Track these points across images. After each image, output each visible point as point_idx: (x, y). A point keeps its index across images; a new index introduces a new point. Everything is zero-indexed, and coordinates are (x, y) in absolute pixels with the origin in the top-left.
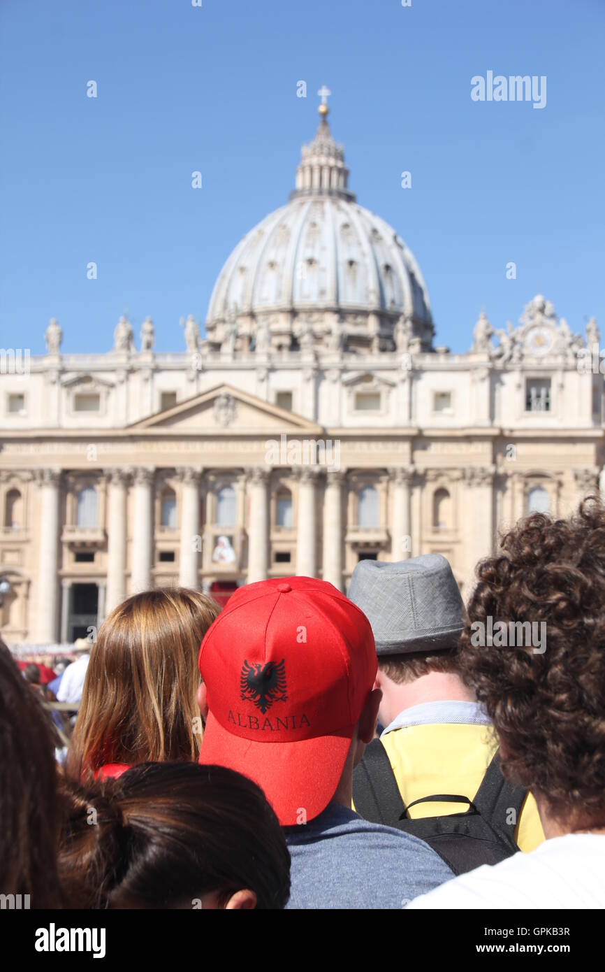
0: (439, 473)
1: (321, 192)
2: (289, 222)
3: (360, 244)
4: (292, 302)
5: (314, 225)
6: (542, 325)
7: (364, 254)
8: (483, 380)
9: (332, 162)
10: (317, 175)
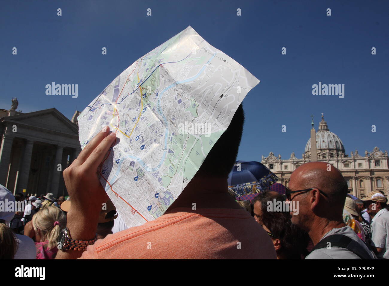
0: (361, 177)
1: (323, 130)
2: (319, 135)
3: (331, 138)
4: (321, 148)
5: (323, 135)
6: (377, 151)
7: (333, 140)
8: (367, 161)
9: (325, 125)
10: (322, 127)
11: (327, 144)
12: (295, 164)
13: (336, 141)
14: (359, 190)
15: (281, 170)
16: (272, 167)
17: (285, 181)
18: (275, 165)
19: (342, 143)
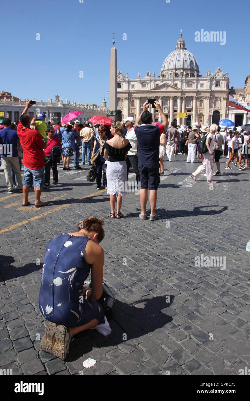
0: (201, 97)
1: (180, 48)
2: (175, 53)
3: (187, 57)
4: (176, 67)
5: (179, 54)
6: (219, 72)
7: (188, 59)
8: (209, 82)
10: (180, 45)
11: (182, 64)
12: (141, 83)
13: (191, 60)
14: (199, 110)
15: (128, 89)
16: (120, 86)
17: (131, 100)
18: (122, 84)
19: (197, 62)
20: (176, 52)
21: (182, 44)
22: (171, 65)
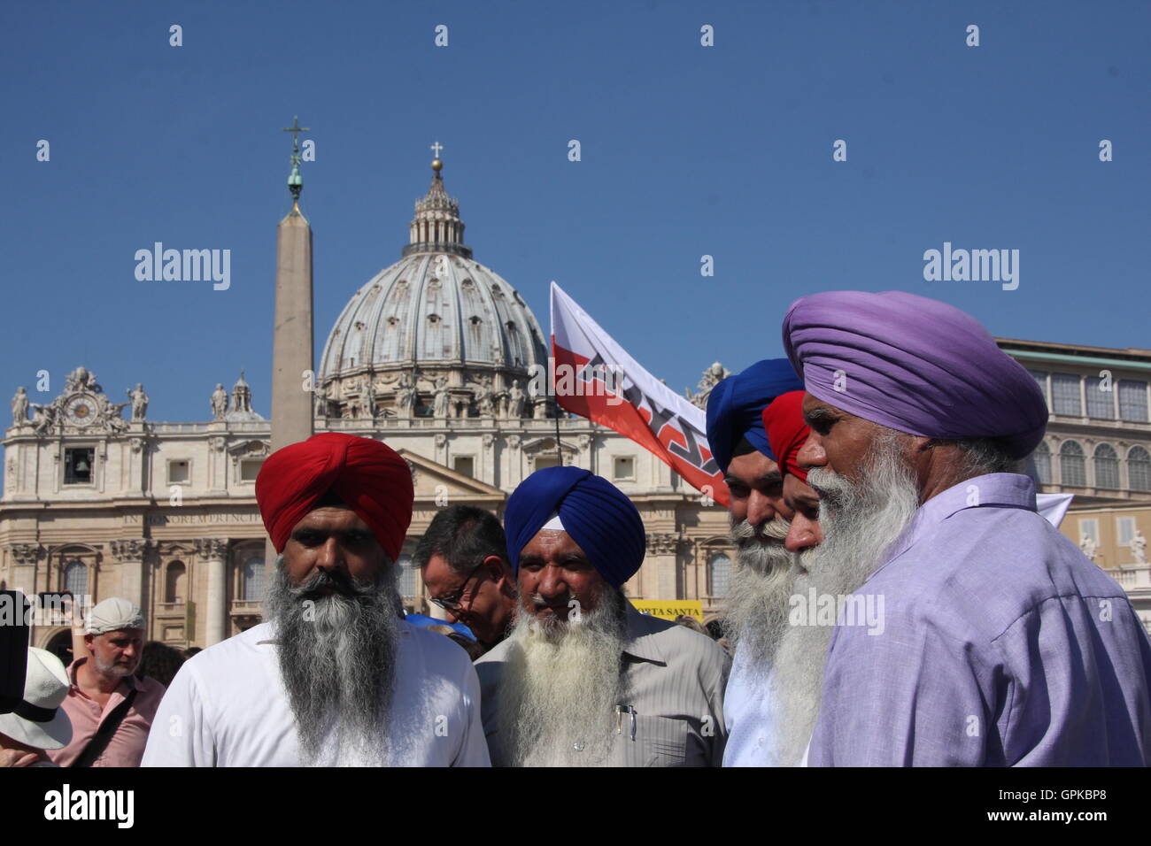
1: (437, 248)
2: (408, 276)
3: (482, 301)
4: (415, 359)
5: (434, 280)
7: (486, 311)
9: (448, 217)
10: (432, 230)
11: (453, 341)
12: (235, 452)
13: (505, 321)
15: (144, 488)
16: (82, 466)
17: (166, 560)
18: (104, 457)
20: (413, 272)
21: (447, 223)
22: (386, 344)
